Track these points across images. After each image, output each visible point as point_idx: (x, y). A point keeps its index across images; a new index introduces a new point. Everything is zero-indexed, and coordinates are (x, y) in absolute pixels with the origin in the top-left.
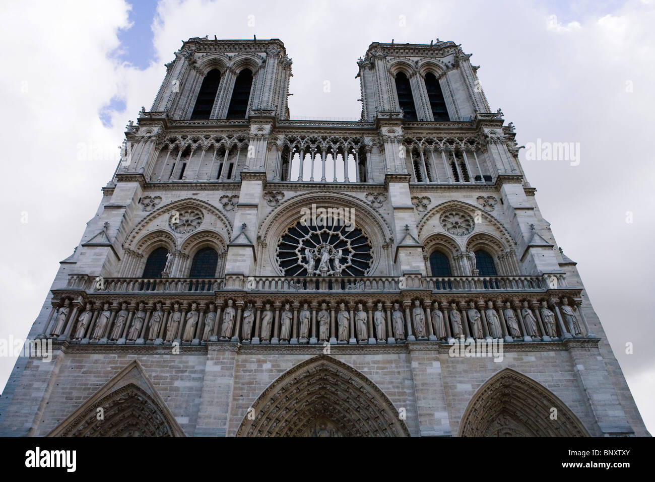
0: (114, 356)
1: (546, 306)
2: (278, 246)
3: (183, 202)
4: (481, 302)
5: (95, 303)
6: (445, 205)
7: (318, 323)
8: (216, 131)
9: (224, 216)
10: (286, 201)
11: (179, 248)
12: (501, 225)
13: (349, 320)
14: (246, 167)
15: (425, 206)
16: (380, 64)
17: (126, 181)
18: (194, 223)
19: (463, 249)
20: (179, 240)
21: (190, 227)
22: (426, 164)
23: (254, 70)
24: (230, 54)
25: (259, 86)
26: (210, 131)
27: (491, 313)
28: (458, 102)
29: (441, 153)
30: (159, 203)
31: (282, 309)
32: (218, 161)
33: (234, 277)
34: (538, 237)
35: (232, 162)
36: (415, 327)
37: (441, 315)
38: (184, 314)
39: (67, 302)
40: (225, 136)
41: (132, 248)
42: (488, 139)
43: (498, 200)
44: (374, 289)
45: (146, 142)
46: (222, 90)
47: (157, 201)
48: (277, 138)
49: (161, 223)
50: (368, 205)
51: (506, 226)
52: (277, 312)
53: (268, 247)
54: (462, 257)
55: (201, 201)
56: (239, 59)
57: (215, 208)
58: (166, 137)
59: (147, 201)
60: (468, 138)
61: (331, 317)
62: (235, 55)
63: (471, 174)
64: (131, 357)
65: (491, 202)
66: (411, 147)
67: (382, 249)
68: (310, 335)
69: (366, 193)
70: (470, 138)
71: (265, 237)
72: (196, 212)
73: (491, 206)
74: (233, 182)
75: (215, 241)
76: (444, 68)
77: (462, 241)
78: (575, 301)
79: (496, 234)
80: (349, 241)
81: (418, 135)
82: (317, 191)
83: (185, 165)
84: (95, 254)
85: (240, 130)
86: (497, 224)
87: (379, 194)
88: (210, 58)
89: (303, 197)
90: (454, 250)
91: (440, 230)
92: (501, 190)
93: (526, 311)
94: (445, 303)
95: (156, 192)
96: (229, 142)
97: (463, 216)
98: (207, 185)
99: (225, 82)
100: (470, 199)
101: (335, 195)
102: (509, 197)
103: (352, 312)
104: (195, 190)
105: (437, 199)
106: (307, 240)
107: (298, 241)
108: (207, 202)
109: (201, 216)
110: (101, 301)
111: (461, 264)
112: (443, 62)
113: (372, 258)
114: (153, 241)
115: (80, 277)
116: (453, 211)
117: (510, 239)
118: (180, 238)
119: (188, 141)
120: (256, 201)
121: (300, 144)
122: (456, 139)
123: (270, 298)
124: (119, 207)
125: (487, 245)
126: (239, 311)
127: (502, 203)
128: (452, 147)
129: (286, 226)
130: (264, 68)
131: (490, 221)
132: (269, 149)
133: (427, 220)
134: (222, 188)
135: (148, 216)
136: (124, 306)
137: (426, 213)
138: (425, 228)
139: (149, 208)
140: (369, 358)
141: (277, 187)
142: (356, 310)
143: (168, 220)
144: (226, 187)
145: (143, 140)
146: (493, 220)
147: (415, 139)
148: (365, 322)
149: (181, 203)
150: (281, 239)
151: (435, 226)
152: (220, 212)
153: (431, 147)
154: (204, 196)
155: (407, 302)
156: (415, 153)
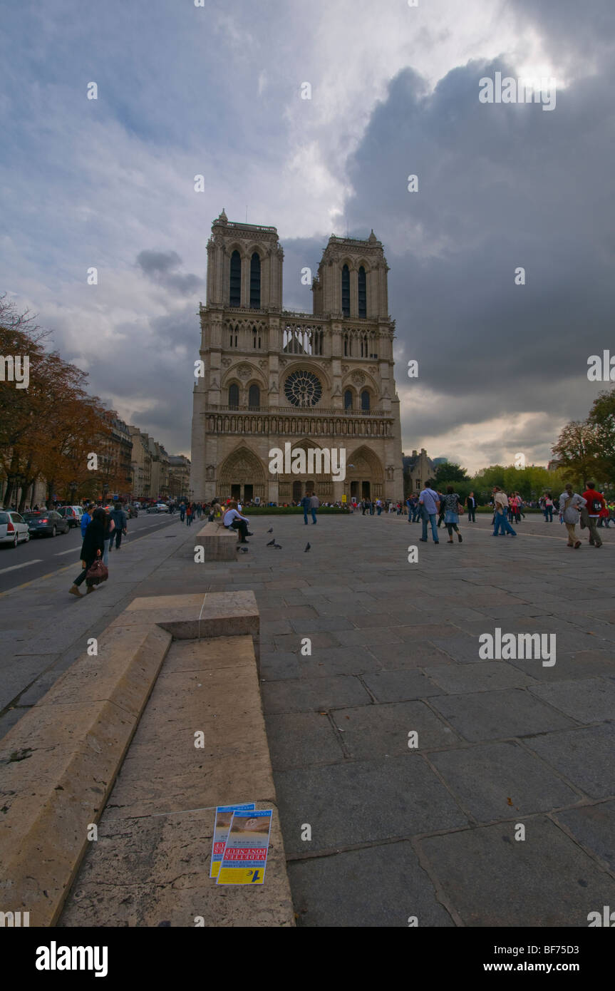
0: (235, 437)
2: (286, 386)
4: (360, 421)
5: (222, 417)
6: (355, 370)
8: (249, 317)
9: (263, 373)
10: (288, 365)
11: (244, 386)
14: (270, 348)
15: (346, 371)
17: (214, 352)
18: (248, 374)
19: (358, 392)
21: (247, 376)
22: (350, 344)
23: (261, 258)
24: (246, 241)
25: (266, 276)
26: (246, 317)
27: (363, 425)
28: (373, 298)
29: (358, 338)
30: (231, 363)
31: (292, 421)
32: (253, 336)
33: (274, 408)
34: (388, 393)
35: (260, 337)
38: (257, 422)
40: (255, 320)
41: (225, 387)
42: (380, 335)
43: (377, 370)
44: (324, 413)
45: (217, 325)
47: (229, 361)
48: (281, 324)
49: (234, 374)
50: (324, 370)
51: (377, 384)
52: (290, 423)
53: (282, 388)
54: (357, 398)
55: (250, 363)
56: (251, 246)
57: (257, 367)
58: (225, 319)
59: (224, 361)
60: (372, 330)
62: (248, 243)
63: (369, 353)
64: (241, 438)
65: (374, 370)
66: (345, 334)
67: (327, 391)
68: (301, 432)
69: (322, 362)
71: (281, 384)
72: (249, 369)
73: (374, 373)
74: (263, 353)
75: (260, 384)
76: (371, 266)
77: (358, 389)
78: (392, 423)
79: (372, 386)
80: (313, 384)
81: (349, 327)
82: (301, 360)
83: (237, 337)
84: (215, 394)
85: (262, 318)
86: (374, 382)
87: (328, 364)
88: (232, 242)
89: (295, 363)
90: (354, 393)
91: (351, 383)
92: (380, 365)
94: (348, 421)
95: (228, 356)
96: (258, 325)
97: (361, 376)
98: (251, 353)
100: (365, 368)
102: (382, 370)
104: (245, 356)
105: (352, 368)
106: (296, 383)
107: (292, 383)
108: (253, 363)
109: (251, 371)
111: (356, 400)
112: (371, 261)
113: (323, 393)
114: (231, 382)
116: (358, 373)
117: (377, 390)
118: (244, 383)
119: (236, 322)
120: (276, 369)
121: (292, 328)
122: (366, 330)
123: (288, 417)
124: (217, 369)
125: (369, 390)
126: (277, 422)
127: (379, 372)
128: (364, 335)
129: (288, 377)
130: (269, 259)
131: (372, 380)
133: (346, 378)
134: (257, 355)
135: (227, 370)
137: (346, 374)
138: (345, 382)
139: (227, 366)
140: (321, 440)
141: (284, 357)
142: (317, 422)
143: (237, 372)
144: (260, 355)
147: (347, 329)
149: (241, 363)
150: (286, 383)
151: (349, 381)
152: (260, 370)
153: (354, 334)
154: (252, 360)
155: (335, 421)
156: (346, 336)
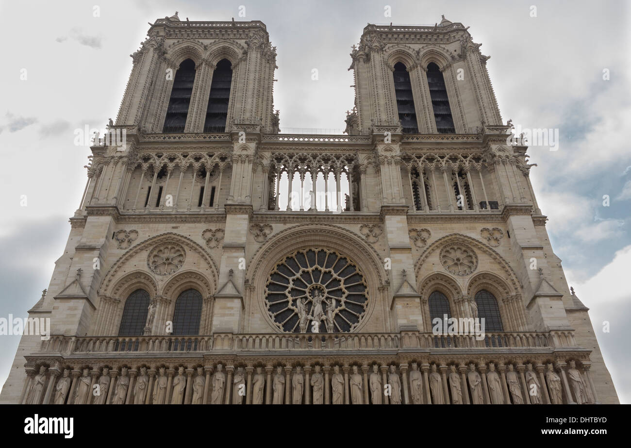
1: (552, 369)
2: (267, 286)
3: (163, 237)
4: (482, 365)
5: (73, 369)
6: (446, 239)
7: (311, 388)
8: (195, 148)
9: (208, 254)
10: (274, 236)
11: (160, 293)
12: (507, 263)
13: (343, 384)
14: (230, 198)
15: (424, 241)
16: (376, 57)
17: (97, 214)
18: (176, 262)
19: (464, 292)
20: (160, 283)
21: (171, 267)
22: (426, 186)
23: (233, 63)
24: (207, 42)
25: (240, 86)
26: (188, 148)
27: (493, 376)
28: (464, 104)
29: (443, 173)
30: (136, 239)
31: (274, 372)
32: (199, 184)
33: (223, 336)
34: (546, 284)
35: (214, 185)
36: (412, 393)
37: (439, 379)
38: (170, 379)
39: (42, 369)
40: (204, 154)
41: (109, 293)
42: (495, 159)
43: (505, 232)
44: (370, 347)
45: (116, 163)
46: (199, 90)
47: (132, 236)
48: (262, 156)
49: (140, 263)
50: (363, 239)
51: (511, 264)
52: (269, 377)
53: (256, 290)
54: (463, 301)
55: (182, 236)
56: (216, 48)
57: (198, 245)
58: (139, 155)
59: (121, 236)
60: (474, 154)
61: (324, 379)
62: (211, 44)
63: (476, 200)
65: (497, 235)
66: (410, 166)
67: (377, 291)
69: (360, 225)
70: (476, 154)
71: (253, 279)
72: (177, 248)
73: (496, 240)
74: (215, 212)
75: (199, 282)
76: (450, 58)
77: (463, 283)
78: (583, 365)
79: (502, 275)
80: (342, 279)
81: (418, 151)
82: (307, 223)
83: (161, 189)
84: (70, 309)
85: (220, 148)
86: (503, 262)
87: (374, 226)
88: (182, 46)
89: (293, 230)
90: (454, 292)
91: (440, 269)
92: (508, 222)
93: (530, 376)
94: (443, 366)
95: (133, 225)
96: (209, 162)
97: (465, 251)
98: (188, 216)
99: (201, 79)
100: (474, 232)
101: (328, 227)
102: (516, 232)
103: (346, 375)
104: (175, 222)
105: (437, 232)
106: (298, 279)
107: (288, 280)
108: (188, 237)
109: (183, 253)
110: (80, 366)
111: (462, 309)
112: (448, 51)
113: (367, 299)
114: (130, 283)
115: (55, 337)
116: (454, 245)
117: (515, 280)
119: (163, 160)
120: (243, 240)
121: (289, 163)
122: (460, 156)
123: (262, 361)
124: (92, 248)
125: (491, 285)
126: (229, 376)
127: (509, 237)
128: (455, 166)
129: (275, 263)
130: (245, 60)
131: (495, 259)
132: (254, 171)
133: (426, 257)
134: (204, 219)
135: (124, 255)
136: (105, 371)
137: (425, 249)
138: (424, 266)
139: (124, 245)
141: (265, 219)
142: (351, 372)
143: (146, 260)
144: (208, 218)
145: (112, 160)
146: (498, 258)
147: (414, 156)
148: (360, 387)
149: (160, 238)
150: (270, 278)
151: (435, 265)
152: (203, 249)
153: (432, 166)
154: (185, 230)
155: (404, 365)
156: (415, 172)
